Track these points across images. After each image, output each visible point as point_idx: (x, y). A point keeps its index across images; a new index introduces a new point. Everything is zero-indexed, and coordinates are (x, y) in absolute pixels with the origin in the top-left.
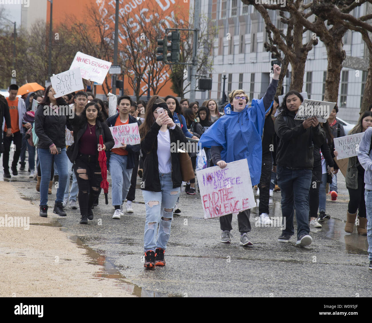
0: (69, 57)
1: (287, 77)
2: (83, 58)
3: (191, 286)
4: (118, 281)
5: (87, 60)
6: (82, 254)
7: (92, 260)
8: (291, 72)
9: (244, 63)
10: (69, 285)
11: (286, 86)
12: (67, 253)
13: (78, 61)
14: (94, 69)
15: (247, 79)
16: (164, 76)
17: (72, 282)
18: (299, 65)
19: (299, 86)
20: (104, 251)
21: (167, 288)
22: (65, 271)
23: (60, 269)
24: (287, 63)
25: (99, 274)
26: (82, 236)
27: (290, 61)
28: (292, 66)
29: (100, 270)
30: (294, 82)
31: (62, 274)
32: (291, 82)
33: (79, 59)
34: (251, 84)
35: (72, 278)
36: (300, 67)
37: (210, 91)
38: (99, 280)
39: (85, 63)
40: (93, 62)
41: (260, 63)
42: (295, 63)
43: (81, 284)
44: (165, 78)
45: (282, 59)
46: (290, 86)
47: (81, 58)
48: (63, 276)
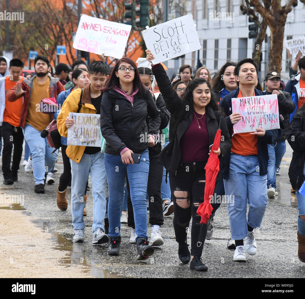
0: (29, 25)
1: (266, 42)
2: (90, 24)
3: (166, 270)
4: (88, 267)
5: (97, 26)
6: (47, 239)
7: (58, 245)
8: (270, 37)
9: (220, 28)
10: (33, 273)
11: (265, 51)
12: (30, 239)
13: (85, 29)
14: (107, 38)
15: (223, 45)
16: (133, 44)
17: (37, 270)
18: (278, 28)
19: (279, 51)
20: (72, 235)
21: (141, 273)
22: (28, 258)
23: (23, 255)
24: (265, 27)
25: (67, 260)
26: (47, 220)
27: (268, 24)
28: (271, 30)
29: (67, 255)
30: (273, 47)
31: (25, 262)
32: (270, 47)
33: (86, 26)
34: (228, 51)
35: (36, 265)
36: (279, 31)
37: (183, 59)
38: (65, 266)
39: (95, 30)
40: (105, 27)
41: (237, 27)
42: (273, 26)
43: (46, 272)
44: (134, 46)
45: (260, 23)
46: (269, 51)
47: (87, 24)
48: (26, 264)
